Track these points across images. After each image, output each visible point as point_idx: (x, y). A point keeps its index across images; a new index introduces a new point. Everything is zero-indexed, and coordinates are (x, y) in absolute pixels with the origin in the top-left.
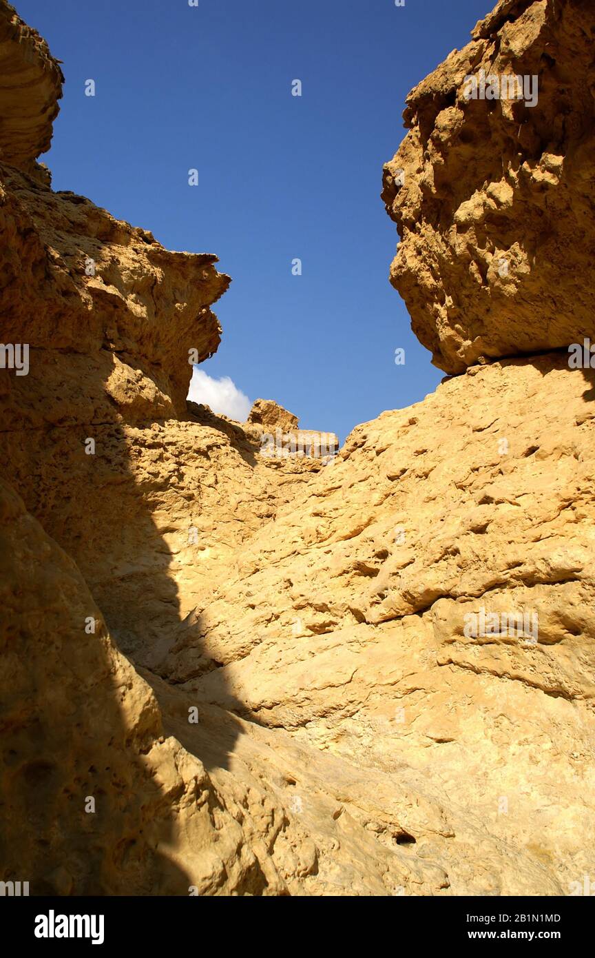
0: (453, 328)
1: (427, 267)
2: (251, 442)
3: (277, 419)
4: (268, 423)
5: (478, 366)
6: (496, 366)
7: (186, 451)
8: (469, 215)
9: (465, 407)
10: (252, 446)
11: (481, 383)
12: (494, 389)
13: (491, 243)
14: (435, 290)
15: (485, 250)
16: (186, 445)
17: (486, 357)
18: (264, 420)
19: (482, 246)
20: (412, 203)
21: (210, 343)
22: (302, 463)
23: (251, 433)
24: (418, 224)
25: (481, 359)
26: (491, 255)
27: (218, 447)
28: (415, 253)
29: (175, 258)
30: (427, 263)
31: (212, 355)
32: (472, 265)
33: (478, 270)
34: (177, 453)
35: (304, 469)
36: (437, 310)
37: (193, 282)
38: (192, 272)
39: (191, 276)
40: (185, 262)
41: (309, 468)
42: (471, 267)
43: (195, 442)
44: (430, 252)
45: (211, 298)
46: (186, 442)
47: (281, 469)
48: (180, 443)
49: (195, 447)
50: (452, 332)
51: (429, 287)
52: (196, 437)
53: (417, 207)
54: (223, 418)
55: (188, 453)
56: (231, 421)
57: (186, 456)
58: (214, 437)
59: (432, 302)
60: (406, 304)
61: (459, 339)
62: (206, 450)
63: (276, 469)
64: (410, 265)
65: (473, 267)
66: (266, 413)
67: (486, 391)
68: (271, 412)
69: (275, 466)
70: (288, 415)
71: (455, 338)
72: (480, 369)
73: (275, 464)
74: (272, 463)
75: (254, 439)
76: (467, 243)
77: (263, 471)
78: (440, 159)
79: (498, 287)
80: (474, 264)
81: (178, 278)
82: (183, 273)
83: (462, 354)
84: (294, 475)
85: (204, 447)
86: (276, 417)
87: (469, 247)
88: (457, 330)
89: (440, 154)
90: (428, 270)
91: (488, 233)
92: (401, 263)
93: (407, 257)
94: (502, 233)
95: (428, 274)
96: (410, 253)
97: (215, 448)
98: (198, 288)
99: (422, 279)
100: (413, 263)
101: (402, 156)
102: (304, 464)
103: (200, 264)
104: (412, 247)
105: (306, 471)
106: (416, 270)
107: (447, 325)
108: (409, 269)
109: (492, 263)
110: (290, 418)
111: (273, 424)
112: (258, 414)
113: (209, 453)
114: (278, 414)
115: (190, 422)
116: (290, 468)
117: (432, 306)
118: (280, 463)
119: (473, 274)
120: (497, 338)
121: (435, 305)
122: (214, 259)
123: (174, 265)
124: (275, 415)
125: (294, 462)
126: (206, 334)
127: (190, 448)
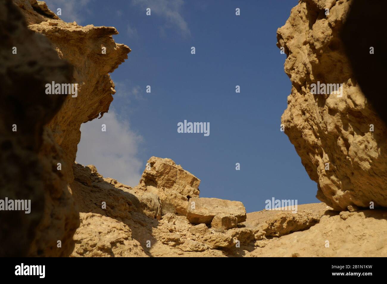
0: (329, 178)
1: (310, 127)
2: (145, 211)
3: (174, 182)
4: (164, 186)
5: (348, 212)
6: (360, 216)
7: (91, 248)
8: (336, 104)
9: (334, 249)
10: (147, 219)
11: (349, 229)
12: (356, 236)
13: (352, 129)
14: (315, 146)
15: (348, 133)
16: (90, 242)
17: (354, 206)
18: (159, 182)
19: (346, 129)
20: (298, 71)
21: (101, 102)
22: (204, 239)
23: (145, 201)
24: (303, 88)
25: (349, 207)
26: (352, 136)
27: (122, 243)
28: (300, 113)
29: (73, 35)
30: (309, 124)
31: (102, 114)
32: (339, 140)
33: (343, 144)
34: (82, 251)
35: (206, 246)
36: (317, 161)
37: (90, 57)
38: (89, 47)
39: (89, 51)
40: (83, 38)
41: (211, 245)
42: (338, 141)
43: (100, 239)
44: (311, 116)
45: (107, 68)
46: (91, 240)
47: (181, 246)
48: (85, 241)
49: (99, 244)
50: (328, 182)
51: (311, 143)
52: (100, 233)
53: (303, 76)
54: (113, 183)
55: (92, 251)
56: (121, 186)
57: (91, 253)
58: (116, 231)
59: (314, 154)
60: (296, 147)
61: (334, 188)
62: (110, 247)
63: (174, 246)
64: (296, 122)
65: (340, 142)
66: (162, 174)
67: (350, 237)
68: (167, 173)
69: (173, 243)
70: (187, 176)
71: (330, 186)
72: (349, 216)
73: (173, 240)
74: (170, 240)
75: (149, 208)
76: (335, 124)
77: (160, 248)
78: (316, 59)
79: (357, 162)
80: (341, 139)
81: (74, 54)
82: (80, 49)
83: (337, 199)
84: (195, 253)
85: (108, 244)
86: (173, 179)
87: (337, 127)
88: (333, 181)
89: (315, 55)
90: (310, 129)
91: (350, 121)
92: (289, 118)
93: (294, 115)
94: (359, 123)
95: (311, 132)
96: (296, 111)
97: (118, 244)
98: (96, 62)
99: (306, 135)
100: (299, 121)
101: (293, 25)
102: (206, 240)
103: (99, 37)
104: (298, 107)
105: (208, 248)
106: (301, 127)
107: (324, 175)
108: (296, 126)
109: (352, 144)
110: (190, 180)
111: (169, 187)
112: (153, 176)
113: (113, 250)
114: (176, 175)
115: (90, 214)
116: (190, 246)
117: (314, 157)
118: (178, 240)
119: (340, 147)
120: (361, 193)
121: (316, 157)
122: (112, 32)
123: (71, 42)
124: (172, 177)
125: (194, 237)
126: (97, 95)
127: (94, 245)
